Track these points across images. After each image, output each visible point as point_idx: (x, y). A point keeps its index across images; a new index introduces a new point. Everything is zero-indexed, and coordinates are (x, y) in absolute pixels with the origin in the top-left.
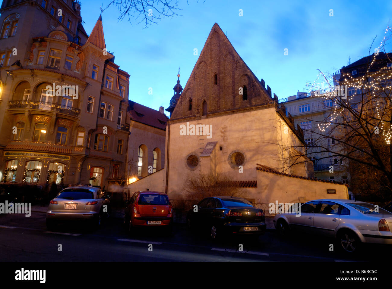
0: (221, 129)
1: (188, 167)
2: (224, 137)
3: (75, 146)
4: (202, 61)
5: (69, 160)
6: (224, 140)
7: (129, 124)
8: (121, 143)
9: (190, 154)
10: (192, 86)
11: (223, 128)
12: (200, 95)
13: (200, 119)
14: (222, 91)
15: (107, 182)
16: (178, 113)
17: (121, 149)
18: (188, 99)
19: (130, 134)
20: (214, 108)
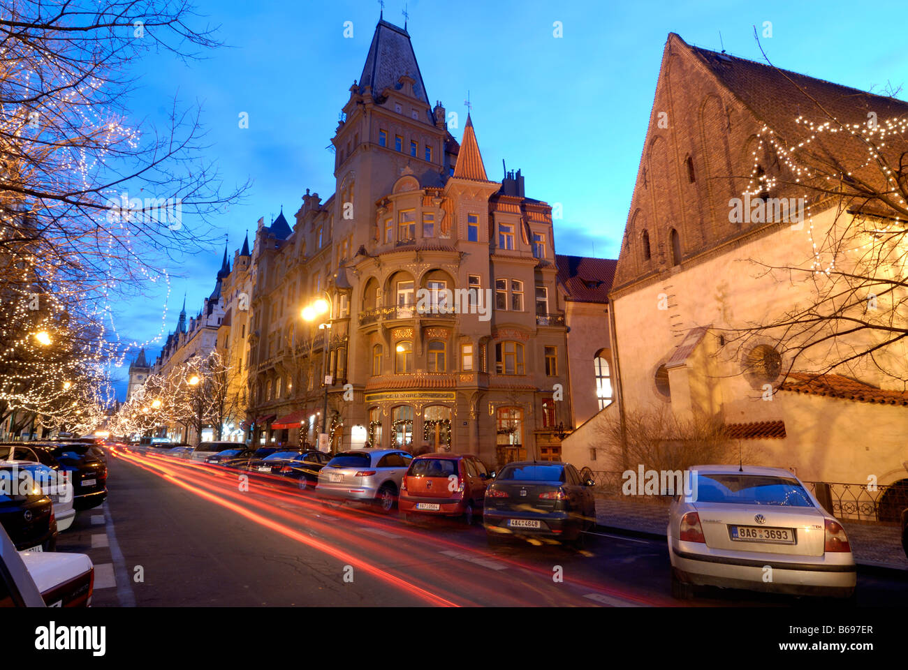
0: (716, 292)
1: (660, 394)
2: (725, 310)
3: (461, 373)
4: (657, 137)
5: (454, 398)
6: (725, 316)
7: (564, 311)
8: (554, 354)
9: (659, 362)
10: (642, 201)
11: (720, 289)
12: (662, 219)
13: (669, 277)
14: (707, 196)
15: (534, 435)
16: (624, 271)
17: (554, 364)
18: (639, 236)
19: (568, 330)
20: (695, 243)
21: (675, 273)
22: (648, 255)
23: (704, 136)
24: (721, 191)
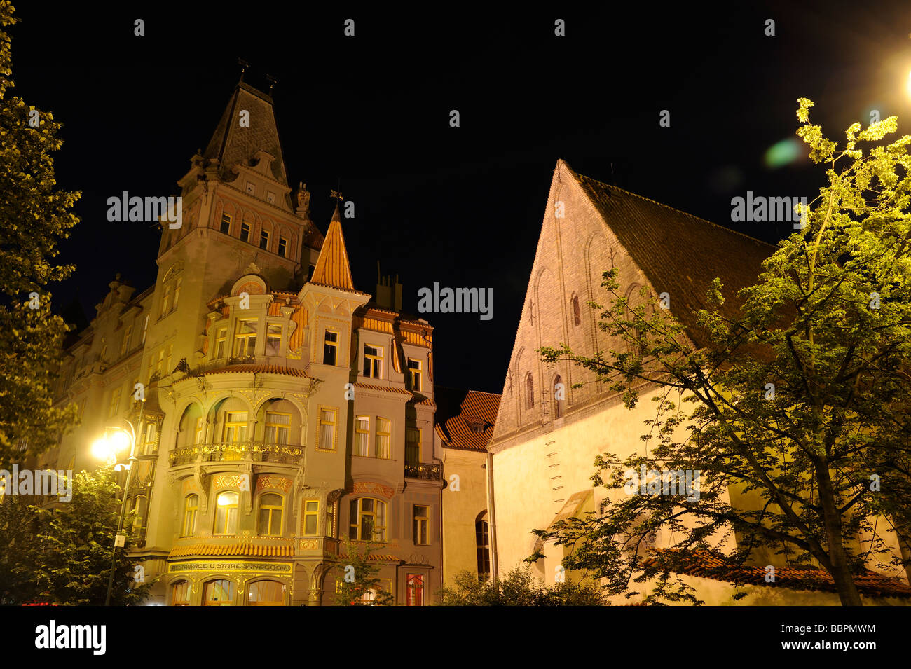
4: (544, 268)
5: (290, 572)
7: (441, 461)
8: (424, 516)
10: (528, 339)
13: (552, 430)
16: (506, 419)
17: (423, 529)
18: (525, 378)
19: (446, 485)
20: (579, 394)
21: (558, 426)
22: (532, 402)
23: (590, 276)
24: (604, 339)
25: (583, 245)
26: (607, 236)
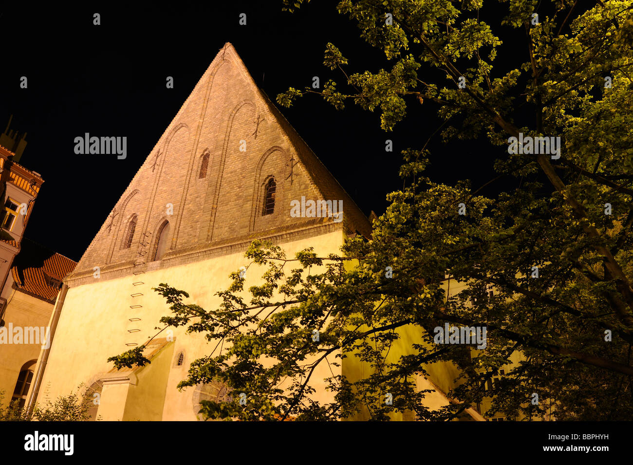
4: (182, 125)
10: (144, 183)
13: (143, 272)
14: (214, 192)
18: (126, 221)
21: (152, 269)
22: (129, 243)
23: (229, 137)
24: (228, 193)
25: (230, 110)
26: (257, 104)
